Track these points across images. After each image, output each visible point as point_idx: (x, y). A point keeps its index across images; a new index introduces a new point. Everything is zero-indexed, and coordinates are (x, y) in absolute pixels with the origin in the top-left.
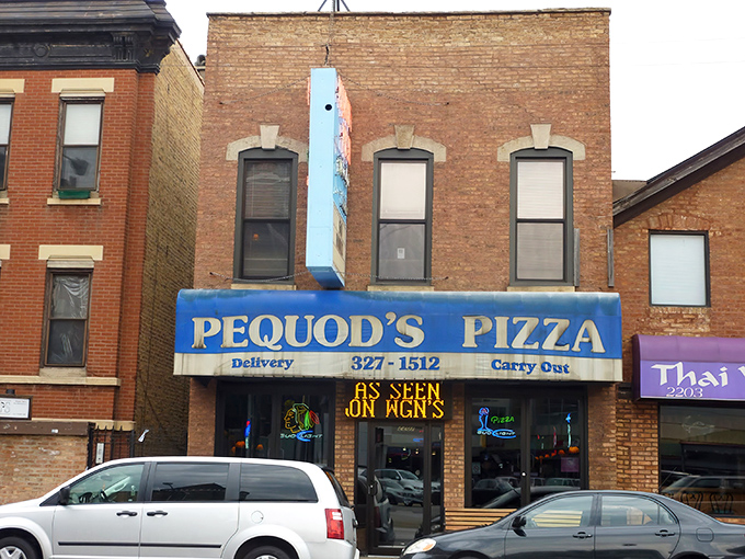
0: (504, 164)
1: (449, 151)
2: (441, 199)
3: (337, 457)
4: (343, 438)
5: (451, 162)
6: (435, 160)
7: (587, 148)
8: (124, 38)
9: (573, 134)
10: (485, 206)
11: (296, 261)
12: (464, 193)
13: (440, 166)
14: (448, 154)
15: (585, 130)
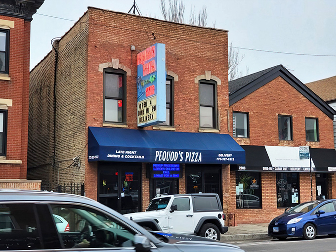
0: (197, 84)
1: (179, 77)
2: (177, 95)
3: (143, 193)
4: (145, 186)
5: (180, 82)
6: (175, 80)
7: (222, 81)
8: (21, 4)
9: (217, 75)
10: (191, 99)
11: (127, 116)
12: (184, 94)
13: (177, 83)
14: (179, 79)
15: (221, 75)
